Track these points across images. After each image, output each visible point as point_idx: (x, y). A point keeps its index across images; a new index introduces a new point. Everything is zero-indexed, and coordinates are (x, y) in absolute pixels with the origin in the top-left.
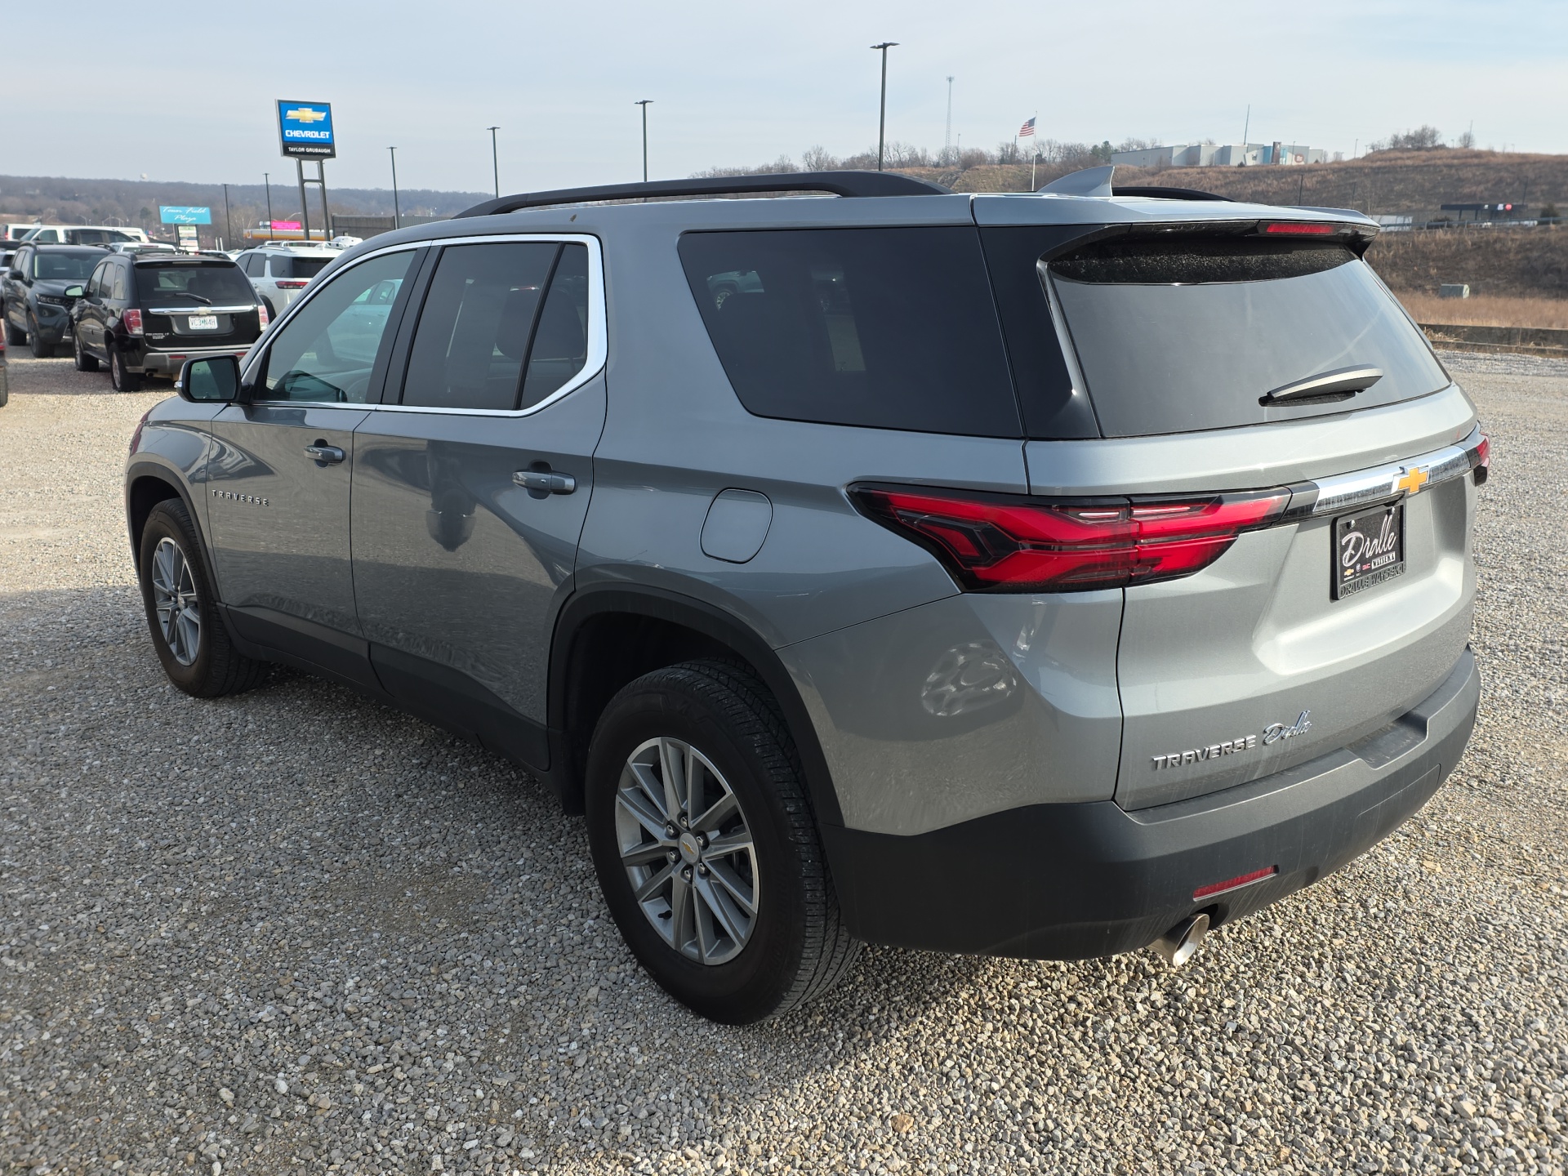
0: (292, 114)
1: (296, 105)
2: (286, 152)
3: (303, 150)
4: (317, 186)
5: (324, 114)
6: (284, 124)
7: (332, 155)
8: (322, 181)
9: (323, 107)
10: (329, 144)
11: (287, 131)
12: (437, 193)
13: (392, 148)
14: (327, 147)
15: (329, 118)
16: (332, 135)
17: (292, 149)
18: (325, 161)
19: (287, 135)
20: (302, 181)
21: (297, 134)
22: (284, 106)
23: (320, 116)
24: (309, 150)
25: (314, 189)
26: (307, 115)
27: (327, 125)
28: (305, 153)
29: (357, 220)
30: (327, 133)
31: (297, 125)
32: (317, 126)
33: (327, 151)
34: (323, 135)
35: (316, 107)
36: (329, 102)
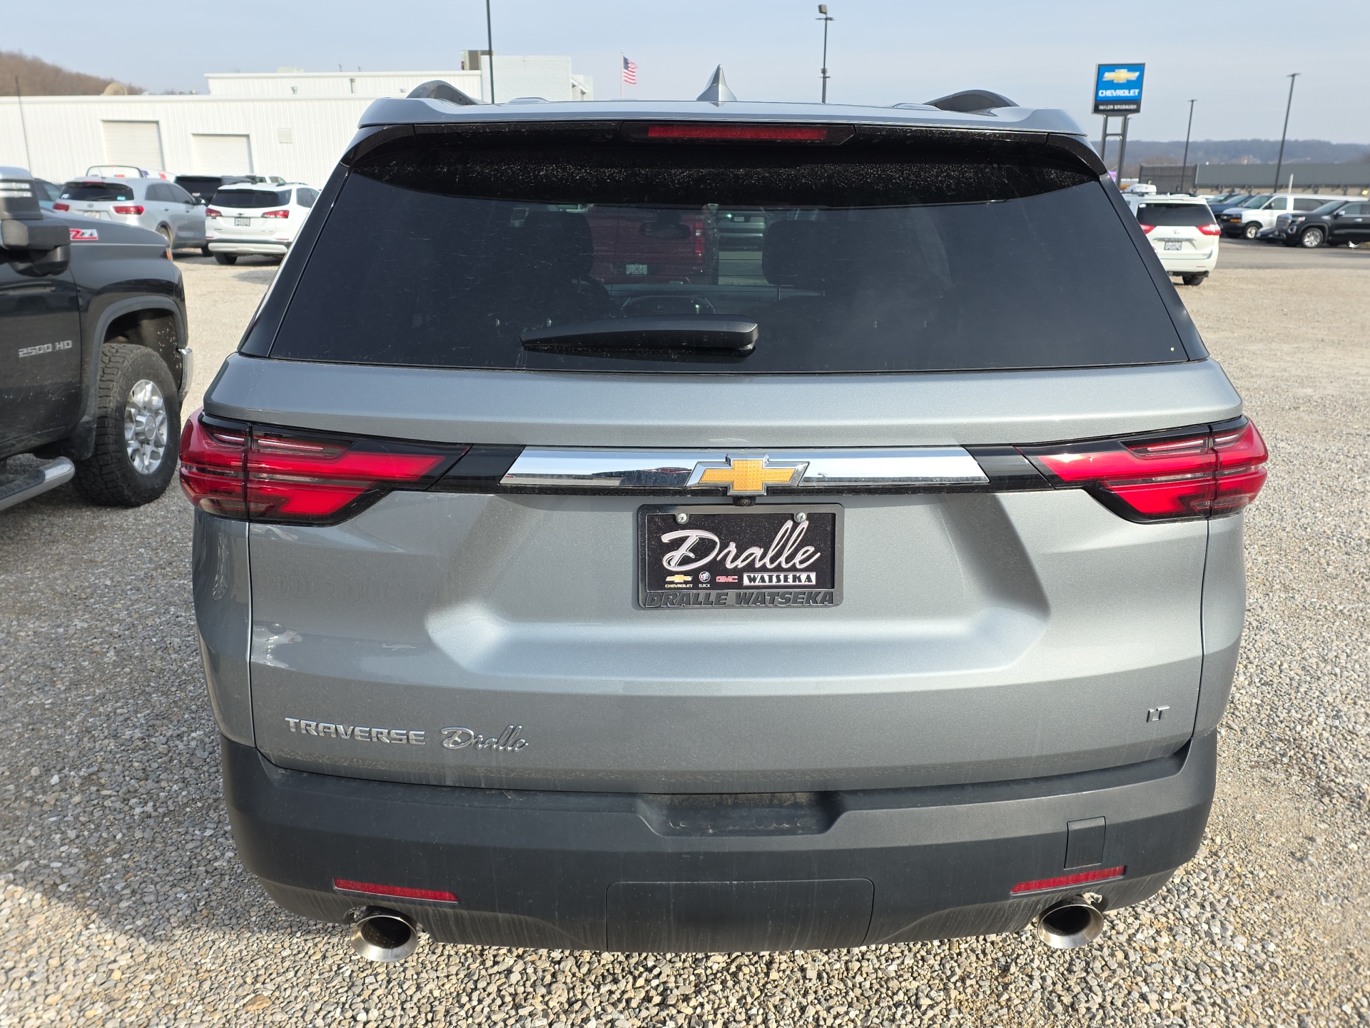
0: (1108, 76)
1: (1113, 67)
2: (1096, 110)
3: (1111, 107)
4: (1118, 138)
5: (1137, 74)
6: (1100, 84)
7: (1137, 110)
8: (1124, 134)
9: (1139, 68)
10: (1136, 101)
11: (1100, 92)
12: (1267, 142)
13: (1193, 101)
14: (1134, 104)
15: (1141, 78)
16: (1140, 93)
17: (1101, 107)
18: (1129, 116)
19: (1100, 95)
20: (1105, 135)
21: (1109, 93)
22: (1102, 69)
23: (1133, 76)
24: (1117, 107)
25: (1115, 141)
26: (1123, 75)
27: (1138, 84)
28: (1113, 110)
29: (1163, 169)
30: (1137, 91)
31: (1112, 85)
32: (1129, 85)
33: (1133, 107)
34: (1133, 93)
35: (1131, 67)
36: (1144, 64)
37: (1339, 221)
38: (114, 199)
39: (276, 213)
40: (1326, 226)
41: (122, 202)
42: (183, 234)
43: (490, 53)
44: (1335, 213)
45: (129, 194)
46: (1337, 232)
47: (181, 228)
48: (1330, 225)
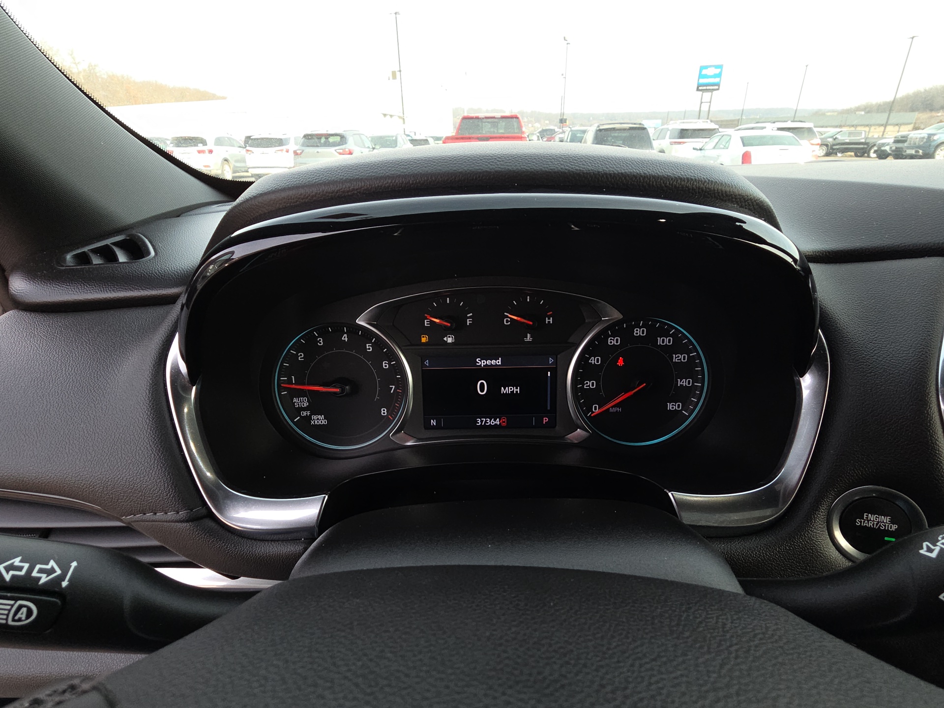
0: (704, 72)
1: (706, 67)
2: (698, 90)
3: (705, 88)
6: (701, 76)
7: (719, 89)
8: (711, 102)
9: (720, 67)
10: (718, 85)
11: (700, 80)
15: (721, 72)
16: (720, 80)
17: (700, 88)
18: (714, 92)
19: (700, 82)
20: (702, 103)
21: (704, 81)
22: (702, 68)
23: (718, 71)
24: (708, 88)
26: (711, 71)
27: (719, 75)
28: (707, 89)
31: (706, 76)
32: (715, 76)
33: (717, 87)
34: (716, 80)
35: (716, 67)
36: (723, 65)
37: (837, 141)
38: (196, 145)
39: (282, 150)
40: (829, 144)
41: (200, 147)
42: (238, 165)
43: (400, 71)
44: (834, 137)
45: (204, 142)
46: (835, 147)
47: (237, 161)
48: (831, 144)
